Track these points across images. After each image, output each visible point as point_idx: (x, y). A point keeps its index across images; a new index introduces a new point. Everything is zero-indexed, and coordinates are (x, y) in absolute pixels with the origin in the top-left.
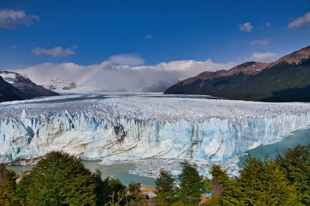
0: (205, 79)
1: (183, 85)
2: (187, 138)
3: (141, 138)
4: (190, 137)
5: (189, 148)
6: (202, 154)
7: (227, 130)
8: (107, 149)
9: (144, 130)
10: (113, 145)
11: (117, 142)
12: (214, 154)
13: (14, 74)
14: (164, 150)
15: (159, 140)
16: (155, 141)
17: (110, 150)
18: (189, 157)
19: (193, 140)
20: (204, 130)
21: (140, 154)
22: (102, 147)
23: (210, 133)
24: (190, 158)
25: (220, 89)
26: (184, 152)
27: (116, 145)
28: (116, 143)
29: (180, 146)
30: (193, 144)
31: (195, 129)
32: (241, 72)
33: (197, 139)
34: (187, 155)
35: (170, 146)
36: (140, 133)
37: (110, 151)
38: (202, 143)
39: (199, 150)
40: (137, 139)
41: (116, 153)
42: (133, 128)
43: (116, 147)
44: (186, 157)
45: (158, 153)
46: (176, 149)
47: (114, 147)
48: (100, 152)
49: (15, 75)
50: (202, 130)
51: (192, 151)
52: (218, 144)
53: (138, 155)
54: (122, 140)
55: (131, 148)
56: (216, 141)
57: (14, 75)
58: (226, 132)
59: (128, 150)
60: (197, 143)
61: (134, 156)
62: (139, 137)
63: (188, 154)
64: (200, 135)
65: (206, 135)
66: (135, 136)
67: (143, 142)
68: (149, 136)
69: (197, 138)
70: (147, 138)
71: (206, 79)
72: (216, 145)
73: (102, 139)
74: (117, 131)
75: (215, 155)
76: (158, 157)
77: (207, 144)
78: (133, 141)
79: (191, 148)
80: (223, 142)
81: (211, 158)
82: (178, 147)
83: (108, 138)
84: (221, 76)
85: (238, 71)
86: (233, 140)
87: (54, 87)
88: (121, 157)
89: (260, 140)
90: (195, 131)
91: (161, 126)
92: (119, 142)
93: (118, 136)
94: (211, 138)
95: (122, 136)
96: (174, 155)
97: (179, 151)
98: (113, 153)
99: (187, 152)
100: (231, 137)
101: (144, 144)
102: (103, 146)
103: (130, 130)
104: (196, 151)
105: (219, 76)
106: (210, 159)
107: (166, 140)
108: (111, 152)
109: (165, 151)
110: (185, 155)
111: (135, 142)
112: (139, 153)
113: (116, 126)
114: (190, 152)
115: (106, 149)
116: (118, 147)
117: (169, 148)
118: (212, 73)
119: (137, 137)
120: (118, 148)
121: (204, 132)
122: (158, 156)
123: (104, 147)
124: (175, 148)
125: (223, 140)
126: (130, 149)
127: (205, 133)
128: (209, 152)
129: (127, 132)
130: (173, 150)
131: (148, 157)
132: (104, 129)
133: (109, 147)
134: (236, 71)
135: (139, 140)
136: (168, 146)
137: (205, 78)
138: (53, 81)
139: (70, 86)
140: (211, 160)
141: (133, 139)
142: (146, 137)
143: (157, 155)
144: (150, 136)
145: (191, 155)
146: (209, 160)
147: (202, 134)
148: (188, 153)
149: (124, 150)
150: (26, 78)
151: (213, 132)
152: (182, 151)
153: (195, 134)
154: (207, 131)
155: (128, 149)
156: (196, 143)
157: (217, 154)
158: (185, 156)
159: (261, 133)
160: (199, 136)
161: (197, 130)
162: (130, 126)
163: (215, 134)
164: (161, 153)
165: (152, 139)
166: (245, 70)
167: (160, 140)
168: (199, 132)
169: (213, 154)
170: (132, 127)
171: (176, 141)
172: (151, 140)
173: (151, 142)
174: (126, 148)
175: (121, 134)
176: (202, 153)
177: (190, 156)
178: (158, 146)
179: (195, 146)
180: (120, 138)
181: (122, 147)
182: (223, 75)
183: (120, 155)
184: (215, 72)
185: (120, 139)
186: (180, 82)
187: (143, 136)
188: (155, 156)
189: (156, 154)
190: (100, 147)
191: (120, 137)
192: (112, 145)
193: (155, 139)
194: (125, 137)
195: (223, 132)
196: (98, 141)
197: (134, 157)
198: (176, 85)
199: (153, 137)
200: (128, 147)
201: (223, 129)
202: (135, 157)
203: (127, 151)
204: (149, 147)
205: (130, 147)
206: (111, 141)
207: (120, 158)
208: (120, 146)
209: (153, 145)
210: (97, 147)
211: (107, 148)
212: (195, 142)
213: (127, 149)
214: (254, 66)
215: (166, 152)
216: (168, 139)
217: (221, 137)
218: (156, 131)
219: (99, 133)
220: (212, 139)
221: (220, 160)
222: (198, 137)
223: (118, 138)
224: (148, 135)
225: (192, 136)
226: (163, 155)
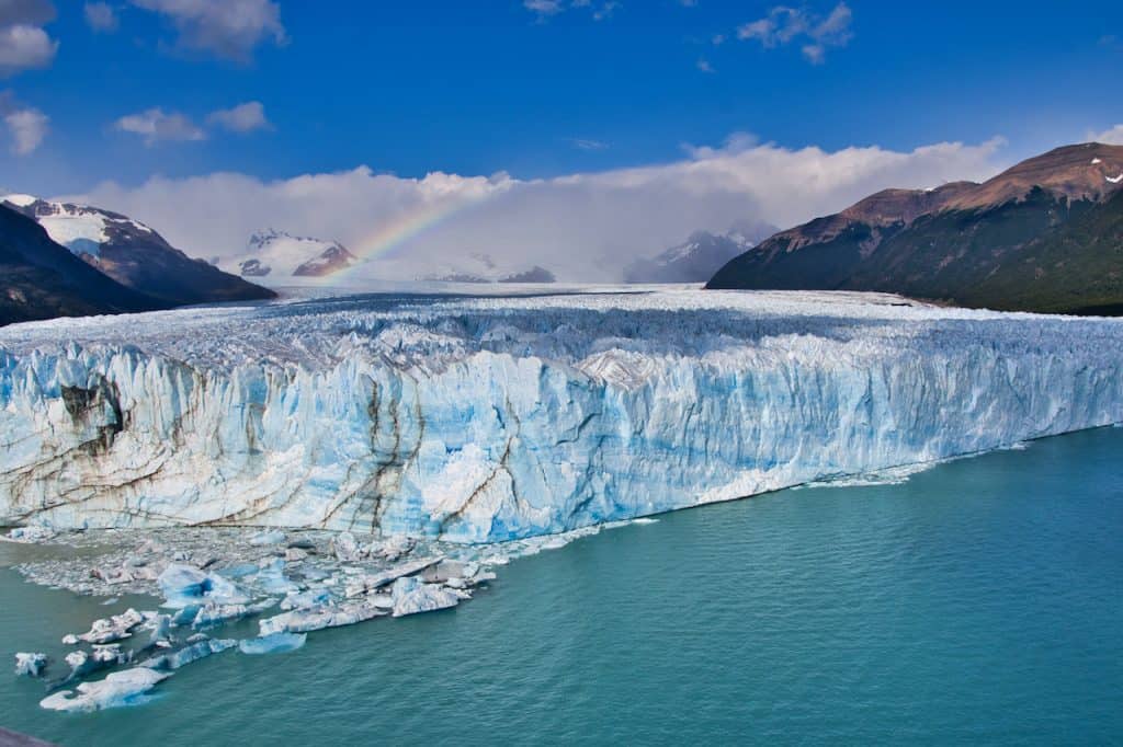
0: (882, 225)
1: (789, 250)
2: (359, 440)
3: (187, 437)
4: (367, 433)
5: (366, 485)
6: (413, 509)
7: (535, 407)
8: (41, 482)
9: (201, 405)
10: (65, 465)
11: (78, 452)
12: (456, 514)
13: (98, 214)
14: (276, 489)
15: (259, 447)
16: (240, 452)
17: (53, 484)
18: (364, 523)
19: (376, 447)
20: (422, 402)
21: (171, 504)
22: (24, 470)
23: (450, 417)
24: (370, 528)
25: (943, 264)
26: (346, 501)
27: (75, 462)
28: (75, 457)
29: (333, 473)
30: (382, 468)
31: (383, 399)
32: (1036, 190)
33: (397, 444)
34: (358, 514)
35: (296, 474)
36: (181, 419)
37: (51, 489)
38: (415, 461)
39: (405, 495)
40: (169, 444)
41: (73, 496)
42: (153, 394)
43: (75, 473)
44: (353, 522)
45: (248, 503)
46: (318, 485)
47: (66, 475)
48: (15, 493)
49: (104, 220)
50: (415, 403)
51: (379, 498)
52: (479, 469)
53: (166, 510)
54: (105, 445)
55: (136, 480)
56: (477, 453)
57: (99, 218)
58: (532, 416)
59: (120, 487)
60: (397, 461)
61: (148, 513)
62: (176, 433)
63: (361, 508)
64: (406, 425)
65: (432, 425)
66: (160, 428)
67: (194, 457)
68: (217, 430)
69: (394, 439)
70: (209, 438)
71: (887, 221)
72: (473, 473)
73: (23, 439)
74: (79, 405)
75: (461, 515)
76: (251, 518)
77: (436, 466)
78: (151, 450)
79: (374, 482)
80: (507, 461)
81: (444, 528)
82: (325, 477)
83: (47, 436)
84: (949, 209)
85: (1023, 186)
86: (573, 452)
87: (261, 267)
88: (93, 515)
89: (792, 462)
90: (384, 408)
91: (274, 387)
92: (87, 452)
93: (82, 429)
94: (454, 441)
95: (101, 430)
96: (312, 512)
97: (332, 494)
98: (61, 496)
99: (358, 500)
100: (554, 441)
101: (198, 465)
102: (28, 469)
103: (143, 403)
104: (391, 499)
105: (940, 210)
106: (441, 532)
107: (290, 450)
108: (56, 494)
109: (277, 495)
110: (352, 515)
111: (158, 452)
112: (169, 500)
113: (67, 385)
114: (368, 503)
115: (38, 480)
116: (82, 472)
117: (293, 484)
118: (917, 197)
119: (171, 432)
120: (82, 475)
121: (425, 412)
122: (249, 514)
123: (30, 472)
124: (313, 483)
125: (508, 450)
126: (132, 483)
127: (427, 417)
128: (439, 501)
129: (129, 412)
130: (307, 491)
131: (207, 519)
132: (34, 401)
133: (46, 471)
134: (1014, 187)
135: (178, 446)
136: (289, 476)
137: (885, 220)
138: (258, 241)
139: (325, 261)
140: (444, 538)
141: (152, 442)
142: (207, 435)
143: (244, 511)
144: (221, 429)
145: (375, 513)
146: (434, 537)
147: (418, 421)
148: (362, 505)
149: (104, 486)
150: (148, 230)
151: (470, 414)
152: (339, 498)
153: (385, 420)
154: (437, 410)
155: (123, 482)
156: (391, 461)
157: (466, 511)
158: (351, 519)
159: (799, 430)
160: (402, 432)
161: (393, 403)
162: (141, 386)
163: (475, 424)
164: (261, 504)
165: (229, 445)
166: (1055, 181)
167: (264, 446)
168: (402, 413)
169: (452, 509)
170: (149, 392)
171: (320, 455)
172: (225, 447)
173: (225, 454)
174: (113, 477)
175: (98, 418)
176: (412, 506)
177: (369, 517)
178: (256, 471)
179: (389, 477)
180: (94, 435)
181: (97, 473)
182: (960, 204)
183: (90, 504)
184: (929, 193)
185: (91, 439)
186: (777, 237)
187: (194, 431)
188: (237, 518)
189: (239, 509)
190: (14, 471)
191: (96, 430)
192: (57, 464)
193: (243, 442)
194: (120, 433)
195: (517, 414)
196: (9, 445)
197: (146, 518)
198: (760, 251)
199: (231, 434)
200: (122, 475)
201: (520, 403)
202: (154, 517)
203: (118, 491)
204: (212, 477)
205: (132, 476)
206: (55, 449)
207: (88, 517)
208: (89, 471)
209: (233, 469)
210: (5, 473)
211: (40, 477)
212: (390, 459)
213: (118, 484)
214: (1096, 161)
215: (281, 498)
216: (297, 442)
217: (503, 439)
218: (246, 410)
219: (14, 415)
220: (462, 444)
221: (478, 537)
222: (398, 437)
223: (83, 434)
224: (214, 426)
225: (375, 429)
226: (269, 513)
